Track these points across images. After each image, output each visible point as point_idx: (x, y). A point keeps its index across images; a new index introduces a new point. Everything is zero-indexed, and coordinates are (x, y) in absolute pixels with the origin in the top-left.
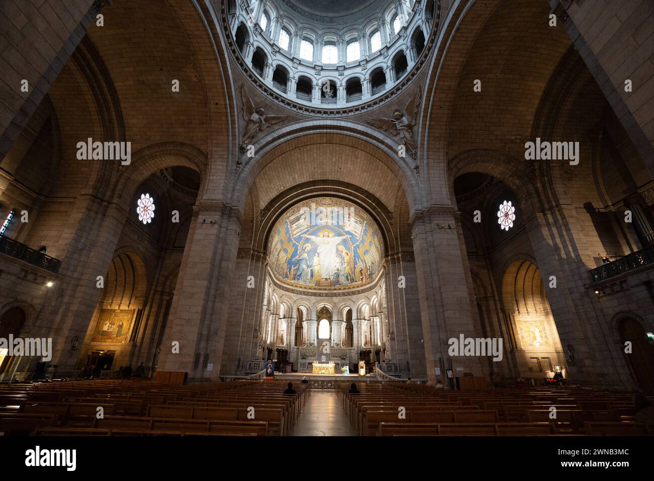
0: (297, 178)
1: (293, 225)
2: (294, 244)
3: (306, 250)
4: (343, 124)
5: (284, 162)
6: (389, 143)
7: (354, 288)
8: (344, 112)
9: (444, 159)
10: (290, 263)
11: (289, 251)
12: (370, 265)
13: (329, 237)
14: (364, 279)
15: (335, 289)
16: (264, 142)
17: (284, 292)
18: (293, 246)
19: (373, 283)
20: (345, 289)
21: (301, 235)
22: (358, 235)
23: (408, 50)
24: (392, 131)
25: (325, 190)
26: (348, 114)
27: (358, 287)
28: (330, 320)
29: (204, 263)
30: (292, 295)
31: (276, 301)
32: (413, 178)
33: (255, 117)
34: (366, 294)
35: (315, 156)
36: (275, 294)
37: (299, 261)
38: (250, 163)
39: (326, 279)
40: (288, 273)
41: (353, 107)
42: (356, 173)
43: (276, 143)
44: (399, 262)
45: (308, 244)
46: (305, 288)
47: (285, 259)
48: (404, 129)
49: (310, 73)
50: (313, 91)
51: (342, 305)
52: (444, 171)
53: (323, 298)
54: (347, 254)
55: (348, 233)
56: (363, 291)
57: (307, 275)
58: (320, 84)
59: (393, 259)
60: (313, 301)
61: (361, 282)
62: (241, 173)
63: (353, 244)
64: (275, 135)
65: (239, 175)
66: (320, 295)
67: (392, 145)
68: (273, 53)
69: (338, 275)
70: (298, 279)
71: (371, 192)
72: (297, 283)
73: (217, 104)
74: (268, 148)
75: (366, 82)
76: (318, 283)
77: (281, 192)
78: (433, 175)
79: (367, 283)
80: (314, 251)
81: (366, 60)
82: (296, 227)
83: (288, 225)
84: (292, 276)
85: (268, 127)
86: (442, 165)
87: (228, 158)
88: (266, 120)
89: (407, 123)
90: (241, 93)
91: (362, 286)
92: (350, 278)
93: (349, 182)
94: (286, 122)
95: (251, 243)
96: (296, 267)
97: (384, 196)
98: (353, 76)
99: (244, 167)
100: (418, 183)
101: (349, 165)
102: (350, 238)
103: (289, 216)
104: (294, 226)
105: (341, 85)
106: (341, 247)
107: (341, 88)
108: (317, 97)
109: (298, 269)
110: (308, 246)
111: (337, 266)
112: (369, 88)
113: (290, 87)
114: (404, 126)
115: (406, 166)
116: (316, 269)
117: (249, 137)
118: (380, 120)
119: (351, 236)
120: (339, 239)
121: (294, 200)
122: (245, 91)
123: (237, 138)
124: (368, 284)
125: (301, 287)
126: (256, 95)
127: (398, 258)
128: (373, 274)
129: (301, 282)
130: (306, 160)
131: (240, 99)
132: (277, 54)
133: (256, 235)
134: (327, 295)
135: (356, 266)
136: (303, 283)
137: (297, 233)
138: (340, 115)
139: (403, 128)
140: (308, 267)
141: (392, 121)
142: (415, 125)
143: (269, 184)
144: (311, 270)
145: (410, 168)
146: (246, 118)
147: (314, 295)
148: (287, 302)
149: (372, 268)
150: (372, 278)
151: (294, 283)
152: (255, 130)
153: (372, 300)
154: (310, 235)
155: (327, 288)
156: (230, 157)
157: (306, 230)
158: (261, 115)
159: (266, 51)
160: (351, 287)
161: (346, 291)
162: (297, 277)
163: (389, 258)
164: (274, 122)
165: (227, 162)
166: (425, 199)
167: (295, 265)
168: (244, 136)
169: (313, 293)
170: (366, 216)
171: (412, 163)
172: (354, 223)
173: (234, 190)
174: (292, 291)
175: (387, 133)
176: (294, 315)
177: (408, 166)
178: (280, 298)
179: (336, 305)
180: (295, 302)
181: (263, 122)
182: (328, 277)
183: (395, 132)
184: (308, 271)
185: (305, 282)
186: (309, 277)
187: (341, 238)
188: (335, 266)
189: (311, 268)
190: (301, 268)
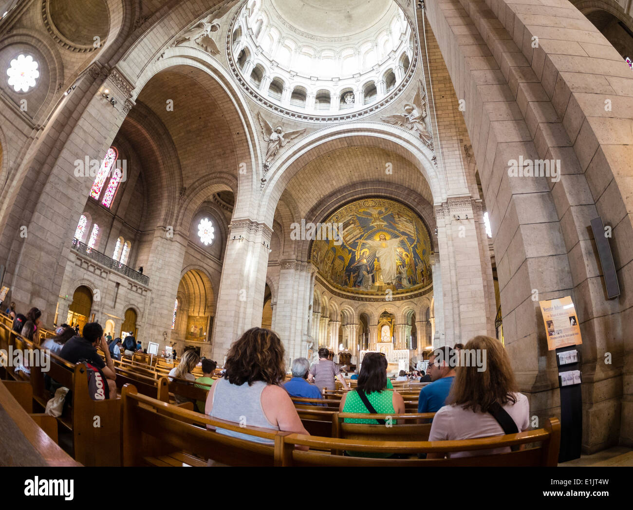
0: (335, 184)
2: (350, 251)
3: (364, 256)
4: (359, 126)
5: (317, 171)
6: (406, 138)
7: (416, 290)
8: (360, 115)
9: (459, 147)
10: (348, 270)
11: (345, 258)
13: (386, 239)
14: (425, 280)
16: (285, 157)
17: (344, 300)
20: (407, 292)
21: (356, 241)
24: (407, 125)
26: (363, 115)
27: (420, 289)
28: (391, 325)
30: (352, 301)
31: (336, 308)
32: (433, 170)
33: (274, 136)
34: (427, 295)
35: (348, 160)
37: (358, 268)
38: (274, 179)
39: (388, 284)
41: (368, 108)
43: (298, 155)
45: (365, 250)
46: (367, 294)
47: (343, 266)
48: (416, 122)
49: (328, 86)
50: (332, 100)
51: (405, 309)
52: (460, 158)
53: (386, 303)
54: (407, 256)
55: (404, 233)
56: (424, 293)
57: (368, 281)
58: (339, 94)
61: (422, 284)
62: (265, 189)
63: (411, 245)
64: (295, 148)
65: (264, 192)
66: (382, 300)
67: (409, 140)
68: (291, 78)
69: (399, 279)
70: (359, 286)
72: (358, 291)
73: (238, 133)
74: (290, 161)
75: (380, 83)
76: (380, 289)
78: (448, 165)
79: (427, 285)
81: (379, 64)
84: (352, 283)
85: (288, 142)
86: (457, 152)
87: (252, 178)
88: (285, 136)
89: (418, 115)
91: (423, 288)
92: (413, 280)
94: (305, 134)
96: (356, 274)
98: (368, 80)
99: (269, 183)
100: (436, 174)
101: (384, 164)
105: (358, 90)
106: (401, 250)
107: (358, 93)
109: (358, 276)
110: (366, 252)
111: (399, 270)
112: (383, 88)
114: (415, 119)
115: (425, 159)
117: (271, 156)
118: (394, 116)
119: (407, 237)
120: (396, 241)
121: (335, 207)
123: (260, 159)
125: (362, 294)
126: (272, 118)
128: (432, 274)
130: (339, 165)
132: (295, 78)
135: (416, 267)
136: (364, 289)
139: (414, 120)
140: (368, 272)
141: (405, 115)
142: (426, 116)
144: (372, 276)
145: (428, 160)
146: (267, 139)
148: (348, 309)
151: (355, 290)
152: (275, 148)
154: (365, 240)
156: (254, 177)
157: (359, 235)
158: (280, 133)
159: (283, 78)
160: (414, 290)
161: (408, 294)
162: (358, 283)
164: (293, 136)
165: (252, 181)
166: (443, 191)
167: (354, 272)
168: (267, 155)
169: (375, 299)
170: (411, 214)
171: (430, 154)
172: (405, 223)
173: (259, 206)
174: (353, 298)
175: (403, 127)
176: (357, 321)
177: (426, 157)
178: (340, 305)
179: (399, 309)
180: (356, 309)
181: (283, 139)
182: (390, 282)
183: (410, 126)
184: (369, 278)
185: (366, 288)
186: (370, 282)
187: (398, 239)
188: (397, 270)
189: (372, 274)
190: (361, 275)
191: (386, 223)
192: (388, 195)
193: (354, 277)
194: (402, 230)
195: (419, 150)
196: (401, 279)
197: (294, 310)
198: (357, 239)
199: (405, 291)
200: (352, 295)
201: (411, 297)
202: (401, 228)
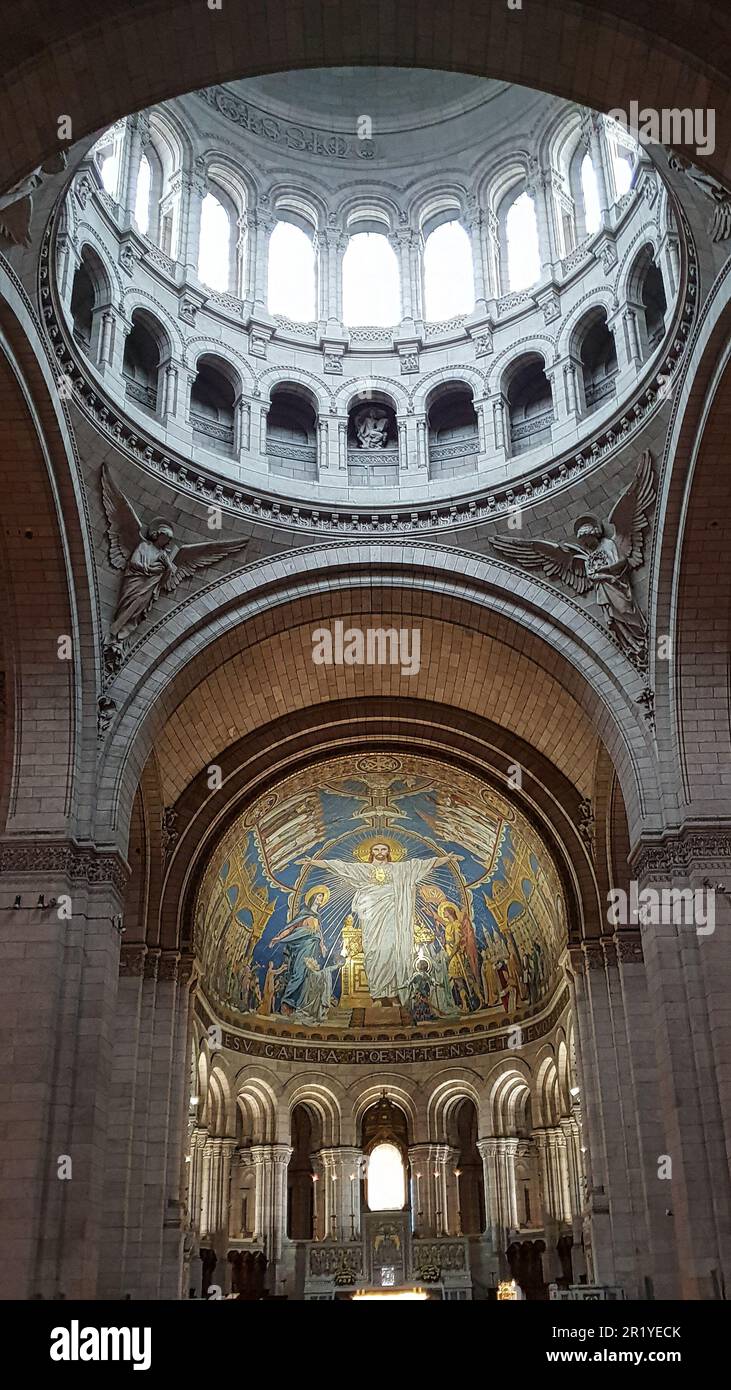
0: (278, 697)
1: (271, 838)
2: (273, 893)
3: (314, 908)
4: (420, 557)
6: (565, 621)
7: (479, 1028)
8: (424, 517)
10: (261, 955)
11: (256, 917)
13: (389, 860)
14: (512, 999)
15: (417, 1036)
16: (176, 627)
17: (246, 1059)
18: (271, 899)
19: (541, 1016)
20: (449, 1033)
21: (297, 862)
22: (488, 858)
23: (620, 316)
25: (370, 729)
26: (435, 523)
27: (494, 1027)
28: (404, 1143)
30: (271, 1062)
31: (222, 1091)
32: (639, 731)
33: (147, 555)
36: (216, 1069)
37: (292, 949)
38: (139, 700)
39: (386, 1002)
41: (452, 499)
42: (470, 676)
43: (215, 629)
45: (320, 888)
46: (316, 1037)
47: (246, 942)
48: (606, 580)
49: (307, 370)
50: (322, 435)
51: (444, 1090)
53: (378, 1067)
54: (454, 914)
55: (453, 847)
58: (343, 412)
59: (596, 953)
60: (342, 1078)
61: (502, 1009)
62: (113, 735)
63: (472, 882)
64: (211, 603)
65: (109, 744)
66: (367, 1058)
67: (573, 626)
68: (185, 317)
69: (423, 986)
70: (292, 1009)
71: (519, 733)
72: (287, 1023)
73: (28, 535)
74: (192, 646)
75: (490, 403)
76: (358, 1017)
77: (230, 742)
79: (522, 1013)
80: (341, 912)
81: (490, 322)
82: (278, 840)
83: (253, 839)
84: (271, 999)
85: (186, 578)
87: (72, 695)
88: (183, 558)
89: (617, 560)
90: (100, 489)
91: (506, 1024)
92: (468, 994)
93: (446, 701)
94: (242, 558)
95: (141, 924)
96: (284, 967)
97: (561, 747)
98: (447, 376)
99: (122, 714)
100: (652, 747)
101: (444, 654)
102: (458, 861)
103: (259, 818)
104: (274, 839)
105: (411, 414)
106: (433, 893)
107: (411, 423)
108: (334, 459)
109: (290, 973)
110: (323, 895)
111: (421, 957)
112: (499, 428)
113: (245, 431)
114: (608, 570)
115: (616, 692)
116: (350, 965)
117: (131, 621)
118: (536, 546)
119: (462, 858)
120: (422, 867)
122: (111, 484)
123: (95, 630)
124: (528, 1018)
125: (301, 1036)
126: (143, 488)
127: (612, 950)
128: (541, 983)
129: (301, 1018)
131: (97, 506)
132: (201, 319)
133: (154, 895)
134: (390, 1057)
135: (483, 954)
136: (307, 1020)
137: (280, 860)
138: (408, 527)
139: (604, 576)
140: (324, 962)
141: (571, 549)
142: (641, 565)
143: (189, 727)
144: (335, 973)
145: (626, 698)
146: (119, 561)
147: (347, 1057)
148: (256, 1090)
149: (536, 963)
151: (279, 1022)
152: (149, 595)
153: (542, 1072)
154: (326, 858)
156: (79, 690)
157: (314, 843)
158: (165, 547)
159: (162, 317)
160: (471, 1026)
161: (453, 1041)
163: (584, 947)
164: (204, 561)
165: (71, 707)
166: (670, 801)
167: (280, 958)
168: (115, 617)
169: (343, 1051)
171: (634, 684)
172: (471, 822)
173: (96, 790)
174: (274, 1051)
175: (558, 584)
176: (284, 1134)
177: (621, 690)
178: (235, 1078)
179: (420, 1091)
180: (282, 1089)
181: (173, 568)
182: (393, 995)
183: (581, 586)
184: (324, 979)
185: (315, 1015)
186: (327, 996)
187: (430, 862)
189: (335, 967)
190: (299, 970)
191: (403, 815)
192: (442, 746)
193: (277, 977)
194: (448, 839)
195: (596, 658)
198: (302, 856)
199: (441, 1031)
200: (272, 1039)
201: (463, 1050)
202: (450, 831)
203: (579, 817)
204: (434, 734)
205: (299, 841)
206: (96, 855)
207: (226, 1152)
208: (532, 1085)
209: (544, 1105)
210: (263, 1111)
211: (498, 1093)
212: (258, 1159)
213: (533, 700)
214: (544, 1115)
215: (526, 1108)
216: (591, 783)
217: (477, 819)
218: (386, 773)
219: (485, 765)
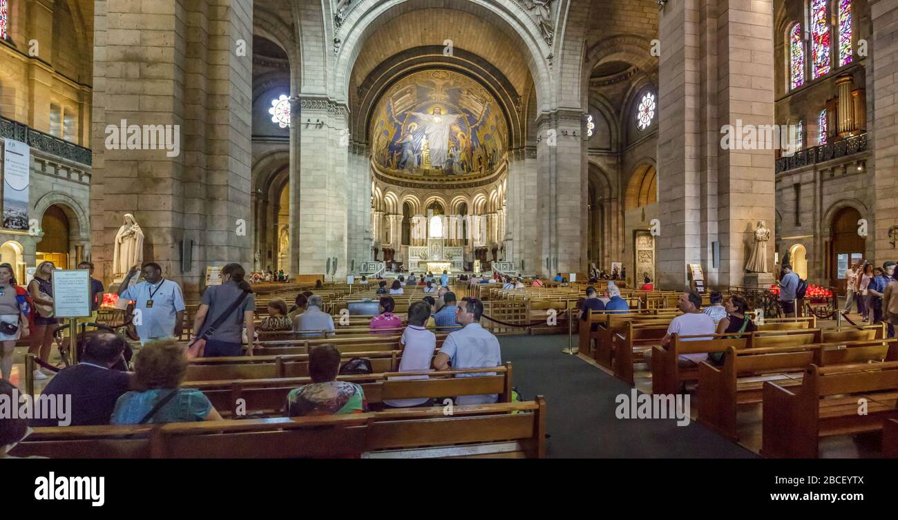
0: (401, 43)
2: (396, 124)
3: (411, 131)
6: (522, 20)
7: (470, 179)
9: (581, 50)
10: (391, 148)
11: (390, 133)
12: (491, 152)
13: (440, 114)
14: (483, 169)
15: (448, 180)
17: (387, 185)
18: (395, 127)
19: (493, 175)
20: (459, 180)
21: (405, 113)
22: (478, 116)
24: (526, 2)
25: (439, 60)
27: (475, 178)
28: (442, 215)
29: (319, 170)
30: (396, 187)
32: (545, 70)
34: (484, 187)
36: (377, 188)
37: (403, 145)
39: (437, 168)
40: (390, 160)
42: (479, 40)
44: (524, 159)
45: (414, 124)
46: (411, 179)
47: (386, 142)
51: (456, 199)
52: (580, 64)
53: (433, 190)
55: (466, 111)
56: (481, 184)
57: (413, 163)
59: (517, 153)
60: (420, 193)
61: (479, 172)
62: (340, 54)
63: (471, 125)
66: (430, 187)
67: (525, 23)
69: (450, 162)
70: (403, 168)
71: (497, 66)
72: (401, 173)
76: (426, 173)
77: (381, 61)
78: (566, 71)
79: (486, 174)
80: (422, 132)
82: (400, 104)
83: (390, 102)
84: (395, 164)
86: (578, 58)
91: (480, 177)
92: (467, 166)
96: (400, 153)
97: (512, 73)
99: (344, 45)
100: (549, 77)
103: (393, 93)
104: (397, 103)
106: (457, 129)
109: (401, 156)
110: (414, 126)
111: (450, 152)
115: (539, 53)
116: (424, 154)
117: (345, 4)
119: (468, 115)
120: (453, 118)
123: (331, 7)
124: (488, 175)
125: (406, 178)
127: (523, 152)
128: (494, 164)
130: (414, 19)
133: (355, 122)
134: (437, 187)
135: (473, 152)
136: (408, 172)
137: (399, 111)
140: (414, 151)
144: (418, 156)
145: (543, 57)
147: (422, 186)
148: (391, 196)
149: (493, 157)
150: (492, 169)
151: (398, 172)
153: (491, 195)
154: (416, 112)
155: (438, 179)
156: (326, 34)
157: (413, 105)
160: (467, 178)
161: (460, 182)
162: (402, 164)
163: (513, 152)
166: (554, 99)
167: (398, 149)
169: (421, 184)
170: (488, 96)
171: (546, 49)
172: (474, 101)
173: (335, 78)
174: (397, 183)
175: (521, 4)
176: (401, 211)
177: (541, 52)
178: (384, 191)
179: (448, 199)
180: (400, 196)
182: (439, 165)
184: (414, 158)
185: (411, 171)
186: (416, 163)
188: (448, 152)
189: (418, 154)
190: (405, 154)
191: (447, 96)
192: (466, 69)
193: (397, 156)
194: (464, 107)
195: (533, 38)
196: (452, 164)
197: (354, 203)
198: (407, 111)
199: (456, 179)
200: (396, 179)
201: (464, 186)
202: (465, 104)
203: (516, 103)
204: (464, 64)
205: (407, 104)
206: (337, 105)
207: (381, 217)
208: (488, 199)
209: (491, 206)
210: (393, 203)
211: (475, 201)
212: (391, 219)
213: (503, 53)
214: (491, 209)
215: (485, 207)
216: (522, 90)
217: (476, 100)
218: (443, 79)
219: (483, 78)
